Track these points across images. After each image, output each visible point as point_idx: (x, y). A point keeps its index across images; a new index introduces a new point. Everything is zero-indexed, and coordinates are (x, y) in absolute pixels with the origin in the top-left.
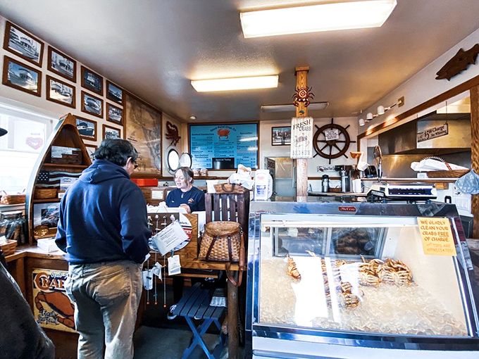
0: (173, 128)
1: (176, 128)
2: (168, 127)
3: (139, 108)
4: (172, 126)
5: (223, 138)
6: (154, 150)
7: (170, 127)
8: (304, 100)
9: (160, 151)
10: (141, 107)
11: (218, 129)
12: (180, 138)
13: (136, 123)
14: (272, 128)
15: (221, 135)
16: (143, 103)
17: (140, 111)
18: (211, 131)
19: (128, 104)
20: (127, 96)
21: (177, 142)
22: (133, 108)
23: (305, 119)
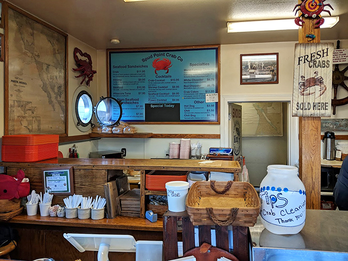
0: (83, 58)
1: (89, 57)
2: (75, 57)
3: (30, 30)
4: (82, 54)
5: (162, 72)
6: (53, 95)
7: (80, 57)
8: (314, 16)
9: (63, 96)
10: (33, 29)
11: (154, 59)
12: (95, 72)
13: (25, 54)
14: (241, 56)
15: (158, 69)
16: (38, 21)
17: (32, 35)
18: (143, 60)
19: (12, 24)
20: (11, 12)
21: (91, 79)
22: (20, 30)
23: (320, 48)
